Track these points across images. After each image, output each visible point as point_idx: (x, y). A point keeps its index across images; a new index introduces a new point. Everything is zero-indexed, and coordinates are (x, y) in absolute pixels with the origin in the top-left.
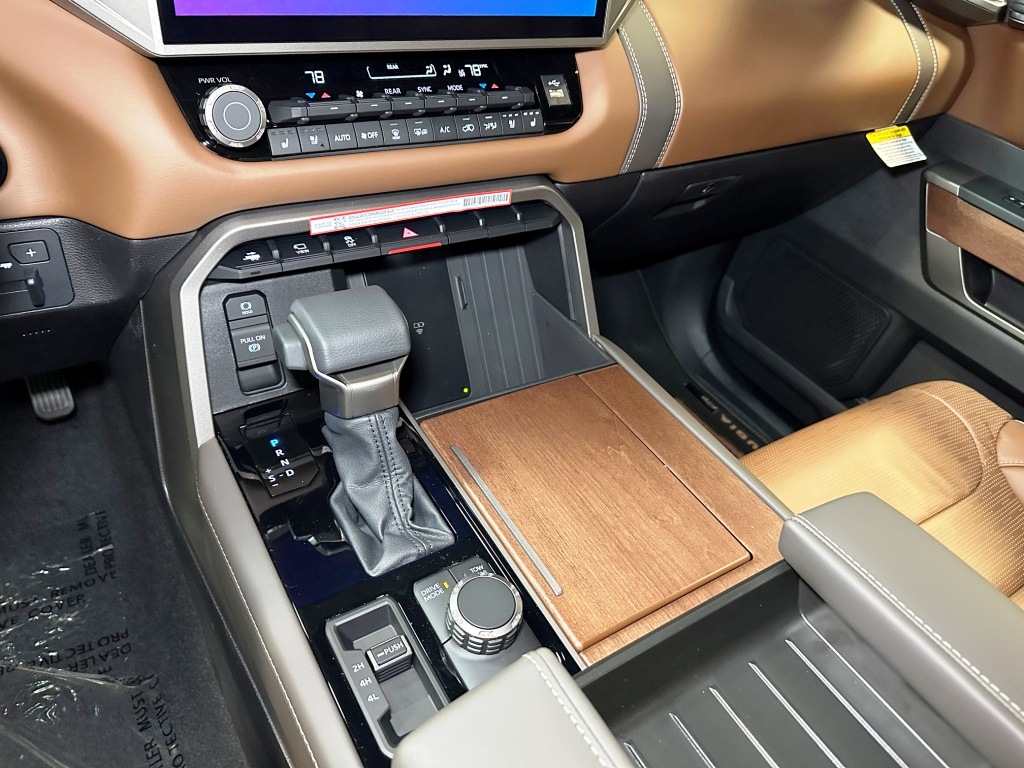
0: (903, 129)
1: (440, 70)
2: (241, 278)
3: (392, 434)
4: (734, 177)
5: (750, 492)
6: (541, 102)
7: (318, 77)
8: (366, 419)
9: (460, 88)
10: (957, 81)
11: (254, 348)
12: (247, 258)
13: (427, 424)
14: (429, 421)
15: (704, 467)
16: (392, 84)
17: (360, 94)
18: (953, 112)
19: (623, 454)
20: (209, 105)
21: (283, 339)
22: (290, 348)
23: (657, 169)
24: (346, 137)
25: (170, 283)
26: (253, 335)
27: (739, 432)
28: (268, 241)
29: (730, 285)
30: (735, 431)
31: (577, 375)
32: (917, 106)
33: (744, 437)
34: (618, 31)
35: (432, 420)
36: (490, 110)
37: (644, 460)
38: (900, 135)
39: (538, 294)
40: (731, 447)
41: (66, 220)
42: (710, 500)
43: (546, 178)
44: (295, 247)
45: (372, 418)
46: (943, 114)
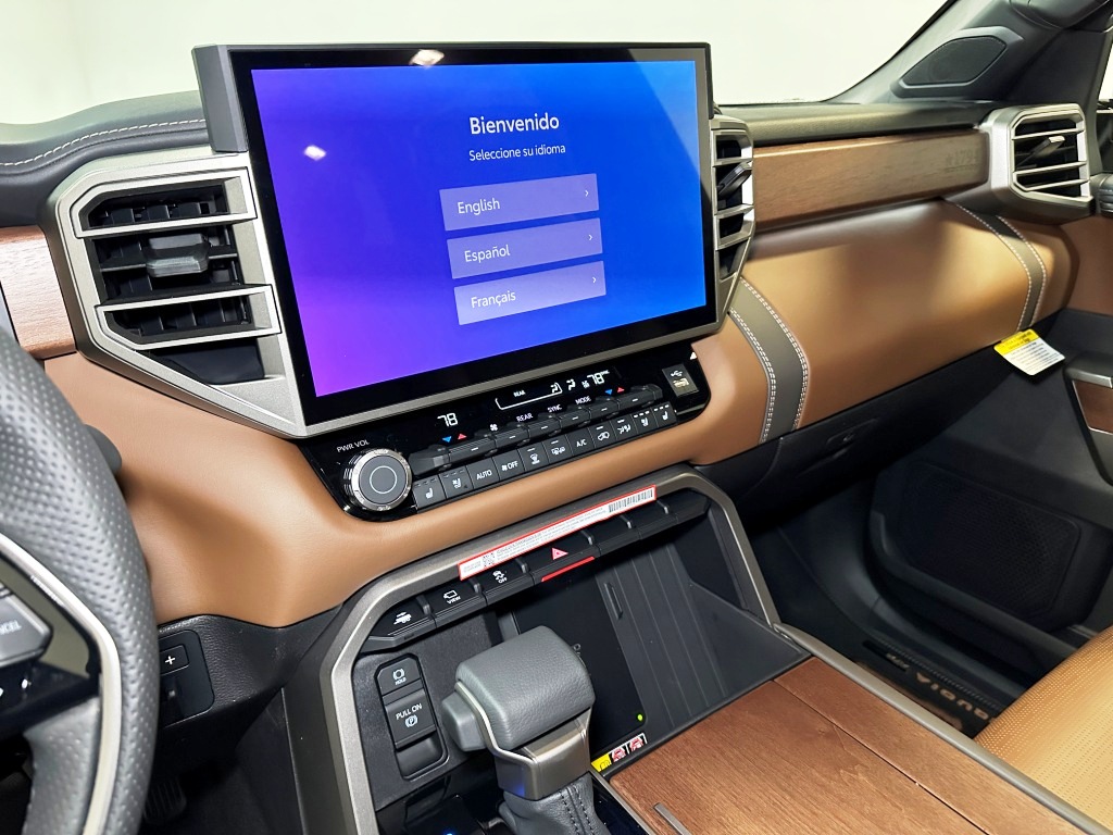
0: (1029, 333)
1: (565, 386)
2: (394, 646)
3: (590, 810)
4: (872, 420)
5: (1030, 799)
6: (668, 395)
7: (450, 419)
8: (556, 796)
9: (588, 399)
10: (1069, 276)
11: (411, 721)
12: (398, 621)
13: (618, 780)
14: (619, 775)
15: (964, 776)
16: (522, 411)
17: (494, 427)
18: (1074, 304)
19: (861, 777)
20: (354, 476)
21: (455, 715)
22: (464, 726)
23: (796, 430)
24: (488, 473)
25: (320, 666)
26: (409, 707)
27: (944, 692)
28: (418, 598)
29: (879, 521)
30: (939, 691)
31: (772, 679)
32: (1037, 309)
33: (952, 697)
34: (729, 313)
35: (623, 773)
36: (622, 414)
37: (890, 781)
38: (1028, 340)
39: (696, 585)
40: (941, 713)
41: (205, 617)
42: (987, 823)
43: (687, 464)
44: (446, 596)
45: (565, 793)
46: (1063, 308)
